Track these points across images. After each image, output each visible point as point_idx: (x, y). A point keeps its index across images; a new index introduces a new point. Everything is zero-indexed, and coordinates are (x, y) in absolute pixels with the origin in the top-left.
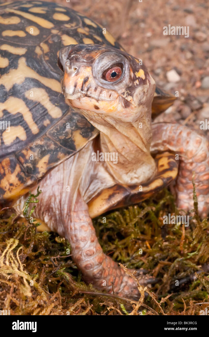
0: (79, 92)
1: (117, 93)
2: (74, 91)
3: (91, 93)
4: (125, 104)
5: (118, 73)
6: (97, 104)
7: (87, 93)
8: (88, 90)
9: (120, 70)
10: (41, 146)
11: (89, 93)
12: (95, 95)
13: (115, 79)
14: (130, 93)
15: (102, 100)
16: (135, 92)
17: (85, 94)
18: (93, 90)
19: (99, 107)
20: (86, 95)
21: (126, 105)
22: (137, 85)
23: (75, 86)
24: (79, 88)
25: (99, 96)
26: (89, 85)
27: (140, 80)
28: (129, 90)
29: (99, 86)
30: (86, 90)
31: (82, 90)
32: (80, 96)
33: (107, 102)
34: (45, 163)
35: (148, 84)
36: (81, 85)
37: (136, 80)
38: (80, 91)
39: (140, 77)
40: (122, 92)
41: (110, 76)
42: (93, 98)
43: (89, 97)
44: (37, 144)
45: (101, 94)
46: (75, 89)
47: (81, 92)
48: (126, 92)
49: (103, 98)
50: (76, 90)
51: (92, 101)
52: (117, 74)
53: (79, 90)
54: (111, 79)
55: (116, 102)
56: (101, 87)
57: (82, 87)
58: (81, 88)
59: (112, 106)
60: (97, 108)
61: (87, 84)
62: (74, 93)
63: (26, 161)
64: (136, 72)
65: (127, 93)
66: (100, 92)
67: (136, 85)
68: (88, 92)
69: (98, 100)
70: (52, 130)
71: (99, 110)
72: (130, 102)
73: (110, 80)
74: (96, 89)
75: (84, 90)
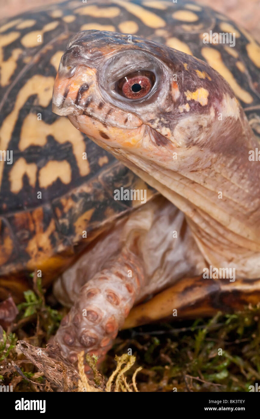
0: (71, 105)
1: (140, 119)
2: (63, 102)
3: (92, 111)
4: (156, 139)
5: (144, 86)
6: (105, 130)
7: (85, 110)
8: (87, 105)
9: (147, 82)
10: (87, 195)
11: (89, 110)
12: (100, 115)
13: (138, 94)
14: (166, 122)
15: (112, 126)
16: (177, 123)
17: (82, 110)
18: (96, 107)
19: (109, 135)
20: (84, 113)
21: (159, 140)
22: (185, 111)
23: (66, 95)
24: (71, 99)
25: (106, 118)
26: (90, 98)
27: (193, 105)
28: (164, 118)
29: (107, 101)
30: (84, 104)
31: (77, 103)
32: (74, 112)
33: (123, 130)
34: (85, 220)
35: (213, 114)
36: (75, 95)
37: (185, 103)
38: (73, 103)
39: (196, 100)
40: (150, 119)
41: (130, 90)
42: (96, 119)
43: (90, 116)
44: (82, 190)
45: (109, 116)
46: (64, 99)
47: (75, 106)
48: (158, 120)
49: (114, 122)
50: (66, 101)
51: (96, 124)
52: (142, 87)
53: (71, 103)
54: (133, 94)
55: (140, 133)
56: (111, 104)
57: (77, 98)
58: (75, 100)
59: (132, 138)
60: (105, 136)
61: (86, 95)
62: (62, 106)
63: (64, 216)
64: (188, 91)
65: (160, 121)
66: (107, 112)
67: (181, 111)
68: (88, 108)
69: (105, 125)
70: (109, 173)
71: (109, 140)
72: (167, 137)
73: (130, 95)
74: (101, 106)
75: (81, 104)
